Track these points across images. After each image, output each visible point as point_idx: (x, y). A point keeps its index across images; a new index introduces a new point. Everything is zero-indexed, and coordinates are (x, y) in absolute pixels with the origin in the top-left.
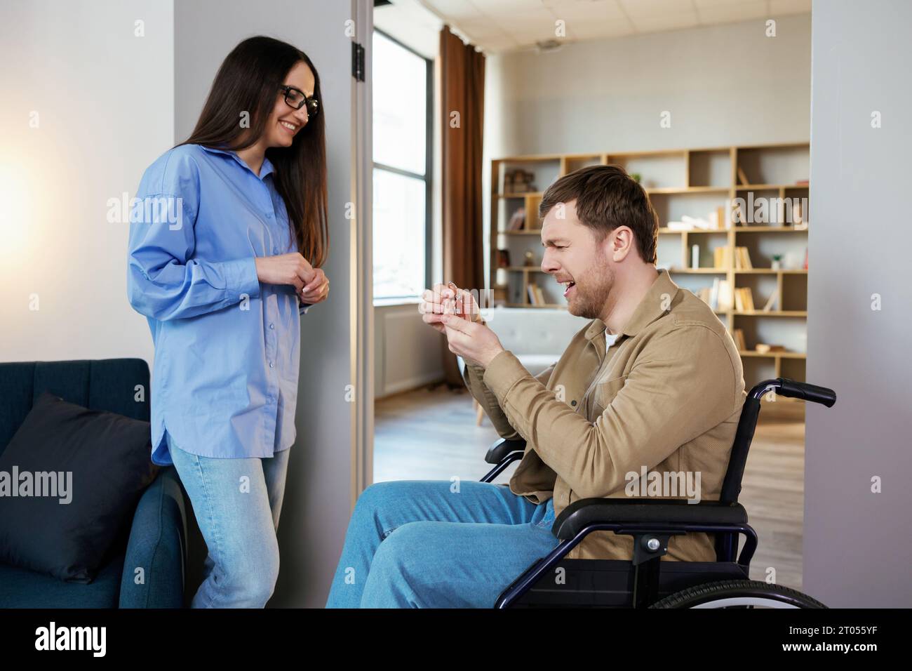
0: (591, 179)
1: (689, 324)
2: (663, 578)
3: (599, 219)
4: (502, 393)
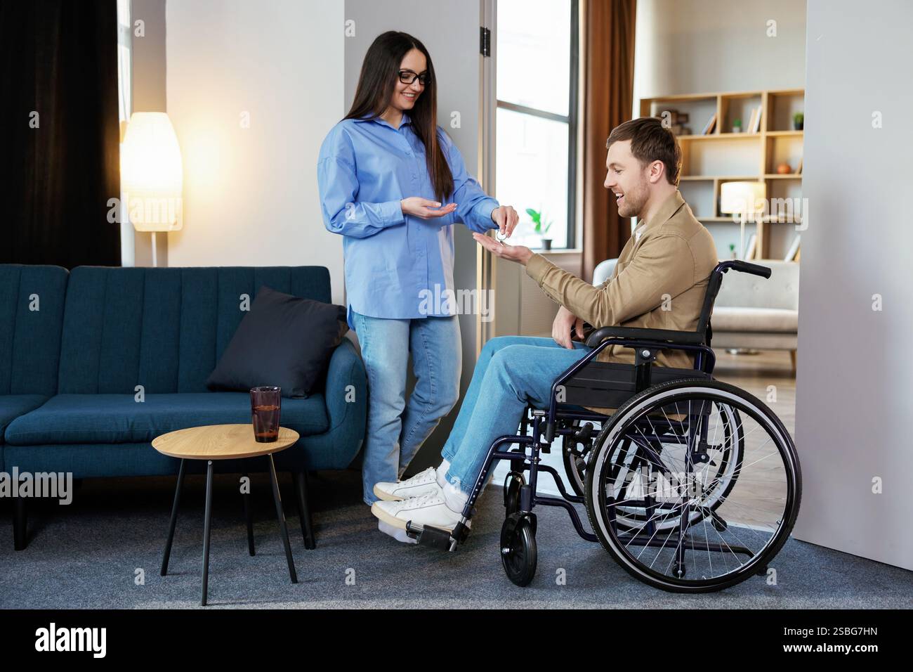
0: (643, 127)
1: (667, 233)
2: (654, 376)
3: (644, 154)
4: (539, 279)
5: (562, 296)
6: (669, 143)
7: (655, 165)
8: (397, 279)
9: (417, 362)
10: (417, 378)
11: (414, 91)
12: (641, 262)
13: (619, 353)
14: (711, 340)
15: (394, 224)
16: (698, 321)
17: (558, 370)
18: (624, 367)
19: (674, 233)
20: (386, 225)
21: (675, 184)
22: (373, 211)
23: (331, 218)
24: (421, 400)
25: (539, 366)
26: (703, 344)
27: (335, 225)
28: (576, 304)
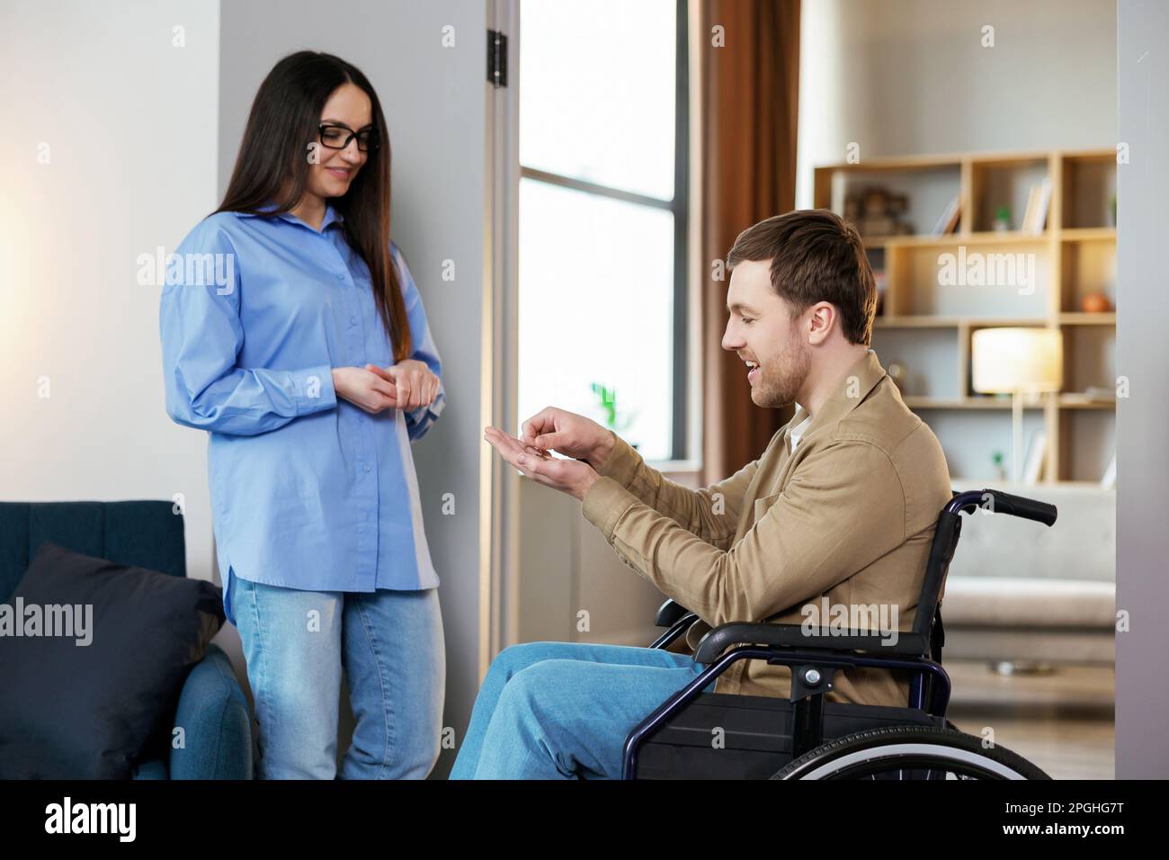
0: (795, 235)
1: (849, 438)
2: (829, 723)
3: (796, 288)
4: (607, 528)
5: (650, 565)
6: (846, 266)
7: (819, 310)
8: (320, 514)
9: (357, 682)
10: (359, 715)
11: (348, 162)
12: (799, 497)
13: (761, 675)
14: (943, 649)
15: (316, 410)
16: (915, 609)
17: (638, 712)
18: (770, 704)
19: (861, 437)
20: (302, 412)
21: (863, 343)
22: (278, 386)
23: (193, 397)
24: (367, 759)
25: (599, 702)
26: (927, 656)
27: (200, 411)
28: (675, 581)
